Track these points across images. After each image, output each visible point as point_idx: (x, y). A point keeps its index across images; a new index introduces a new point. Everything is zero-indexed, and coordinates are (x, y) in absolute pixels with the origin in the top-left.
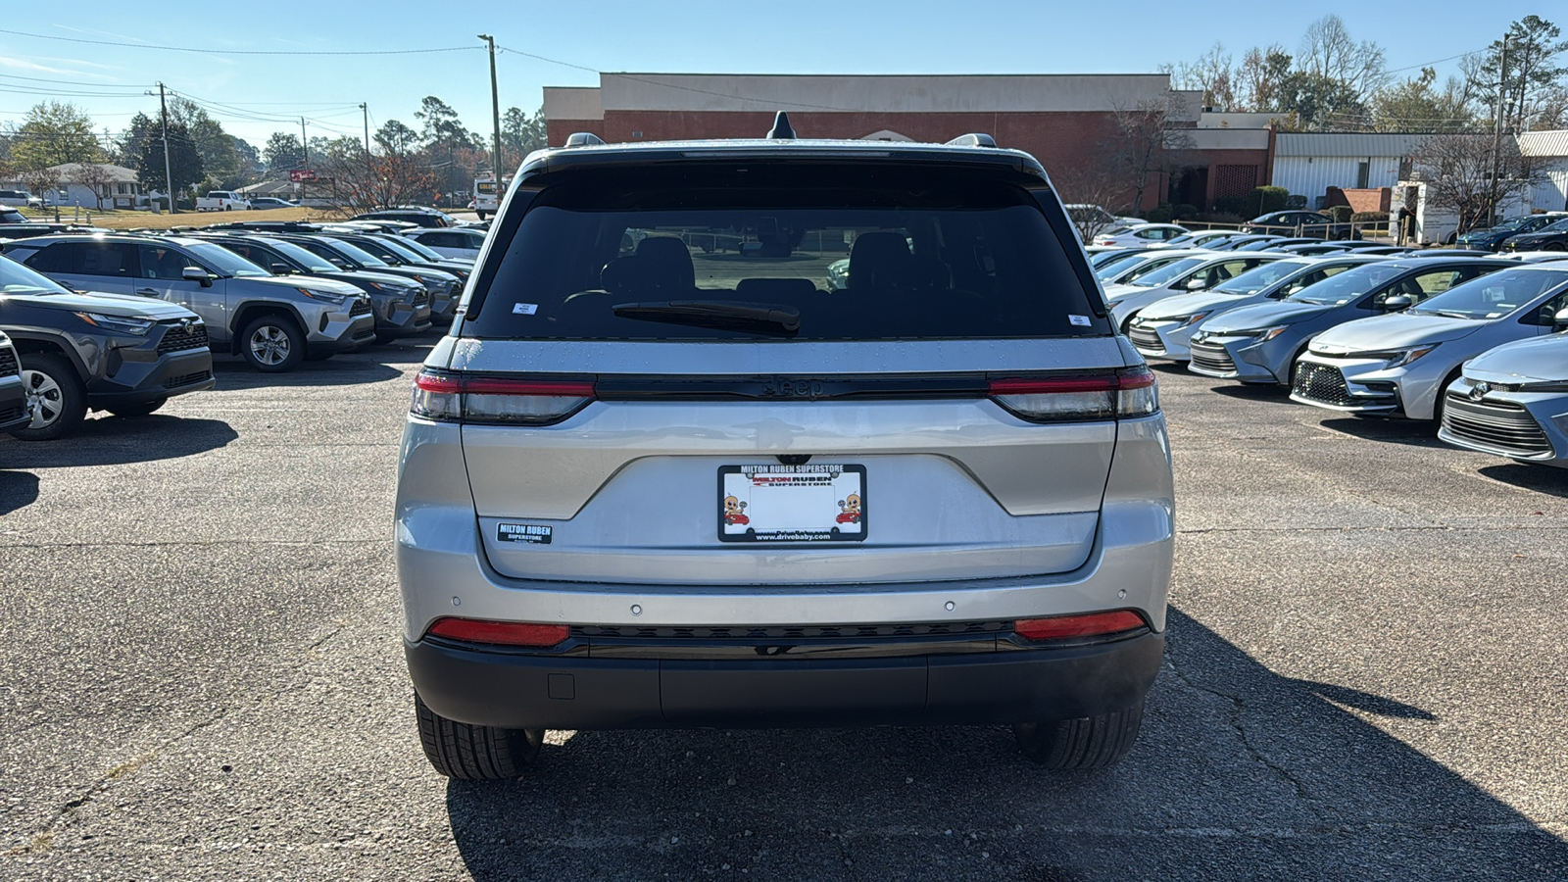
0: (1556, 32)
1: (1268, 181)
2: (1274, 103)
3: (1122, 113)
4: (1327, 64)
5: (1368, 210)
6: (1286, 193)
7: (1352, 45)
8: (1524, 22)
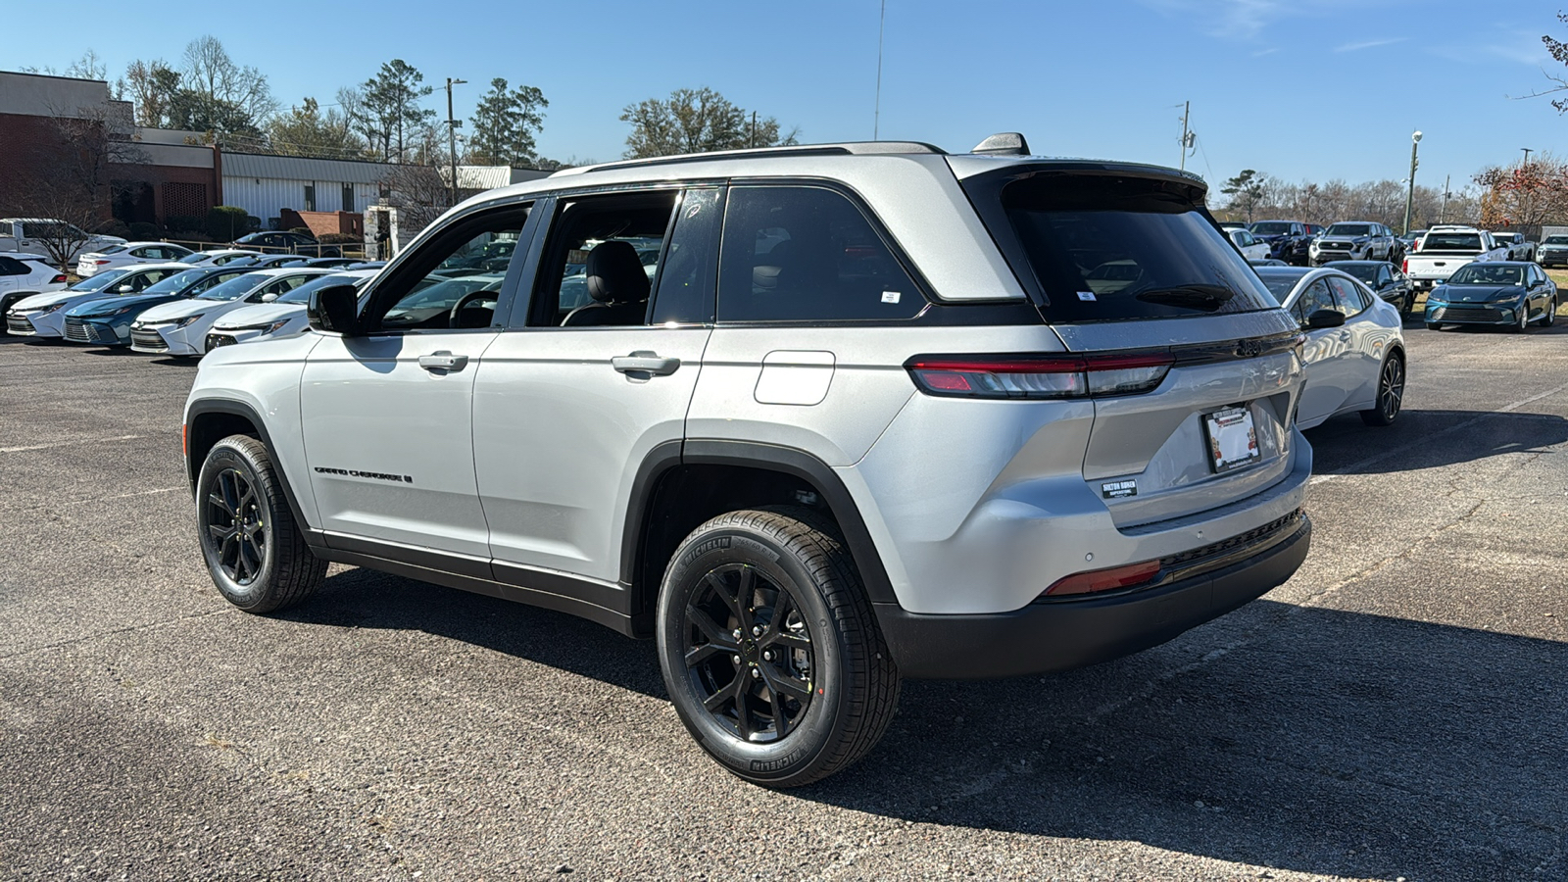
0: (419, 77)
1: (219, 201)
2: (165, 120)
3: (63, 120)
4: (212, 85)
5: (328, 232)
6: (245, 214)
7: (234, 68)
8: (392, 64)
